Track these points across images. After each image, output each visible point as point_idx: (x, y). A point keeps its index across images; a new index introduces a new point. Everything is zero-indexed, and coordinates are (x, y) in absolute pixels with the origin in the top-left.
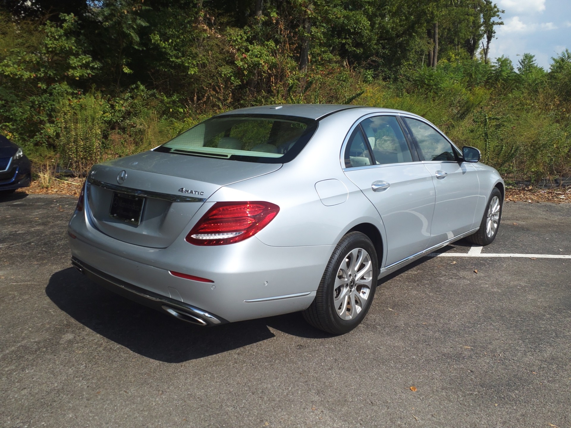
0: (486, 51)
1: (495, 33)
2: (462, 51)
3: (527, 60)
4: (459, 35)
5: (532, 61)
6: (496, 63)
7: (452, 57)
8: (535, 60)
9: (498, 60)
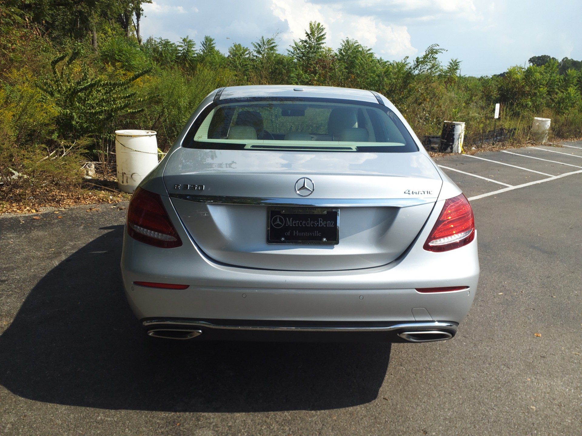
0: (137, 28)
1: (143, 10)
2: (117, 25)
3: (208, 43)
4: (112, 8)
5: (213, 44)
6: (182, 43)
7: (108, 31)
8: (215, 43)
9: (183, 40)
